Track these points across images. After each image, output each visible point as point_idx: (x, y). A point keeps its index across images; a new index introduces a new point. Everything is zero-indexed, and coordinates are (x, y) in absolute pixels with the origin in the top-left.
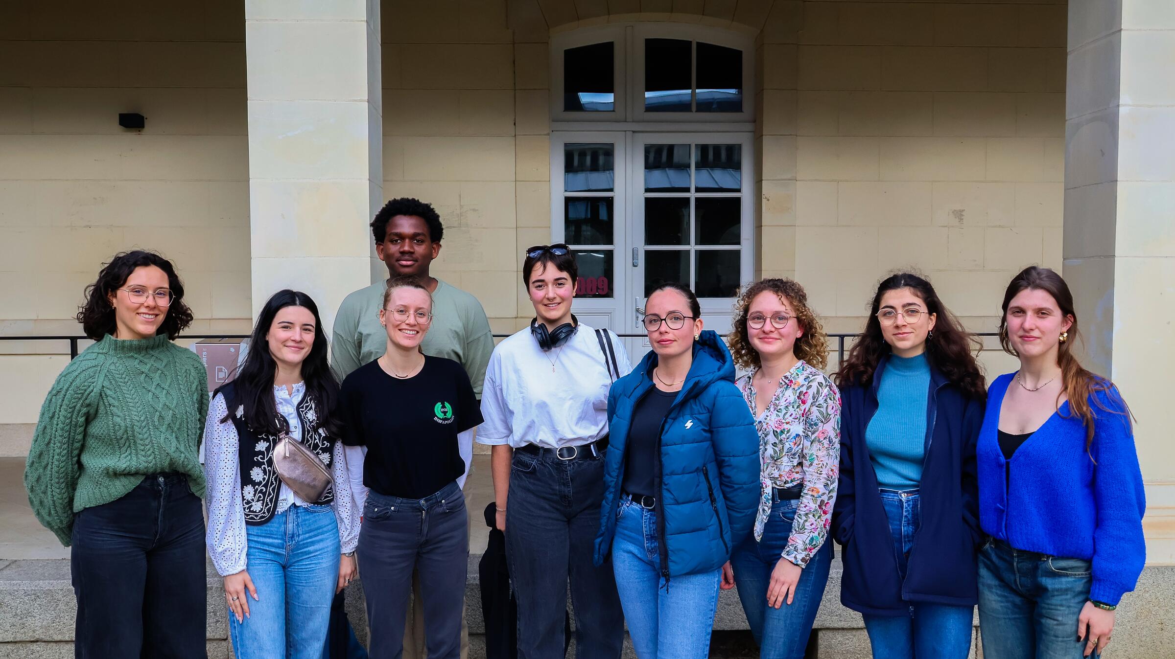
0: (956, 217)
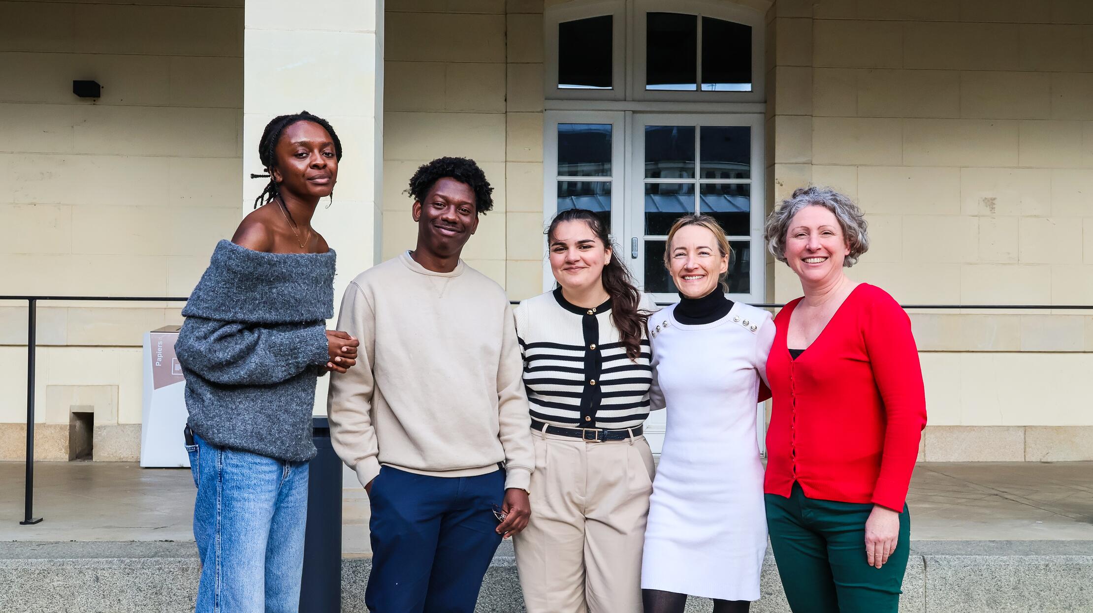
0: (987, 206)
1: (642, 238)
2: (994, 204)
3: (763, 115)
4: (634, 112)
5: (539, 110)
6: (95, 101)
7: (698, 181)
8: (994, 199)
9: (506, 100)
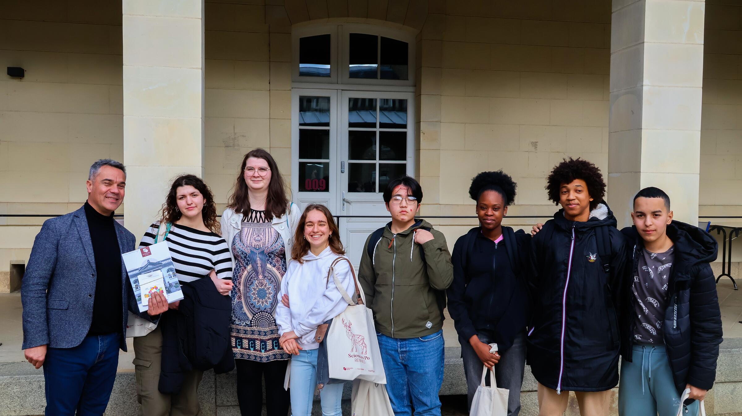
0: (533, 146)
1: (347, 162)
2: (537, 145)
3: (414, 93)
4: (342, 90)
5: (289, 89)
6: (21, 79)
7: (378, 130)
8: (537, 142)
9: (269, 83)
